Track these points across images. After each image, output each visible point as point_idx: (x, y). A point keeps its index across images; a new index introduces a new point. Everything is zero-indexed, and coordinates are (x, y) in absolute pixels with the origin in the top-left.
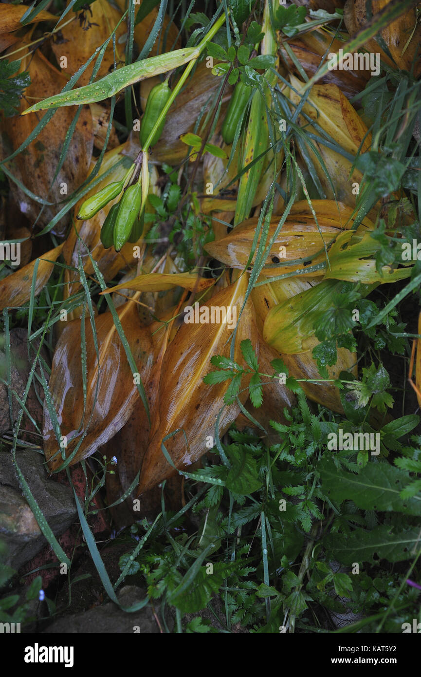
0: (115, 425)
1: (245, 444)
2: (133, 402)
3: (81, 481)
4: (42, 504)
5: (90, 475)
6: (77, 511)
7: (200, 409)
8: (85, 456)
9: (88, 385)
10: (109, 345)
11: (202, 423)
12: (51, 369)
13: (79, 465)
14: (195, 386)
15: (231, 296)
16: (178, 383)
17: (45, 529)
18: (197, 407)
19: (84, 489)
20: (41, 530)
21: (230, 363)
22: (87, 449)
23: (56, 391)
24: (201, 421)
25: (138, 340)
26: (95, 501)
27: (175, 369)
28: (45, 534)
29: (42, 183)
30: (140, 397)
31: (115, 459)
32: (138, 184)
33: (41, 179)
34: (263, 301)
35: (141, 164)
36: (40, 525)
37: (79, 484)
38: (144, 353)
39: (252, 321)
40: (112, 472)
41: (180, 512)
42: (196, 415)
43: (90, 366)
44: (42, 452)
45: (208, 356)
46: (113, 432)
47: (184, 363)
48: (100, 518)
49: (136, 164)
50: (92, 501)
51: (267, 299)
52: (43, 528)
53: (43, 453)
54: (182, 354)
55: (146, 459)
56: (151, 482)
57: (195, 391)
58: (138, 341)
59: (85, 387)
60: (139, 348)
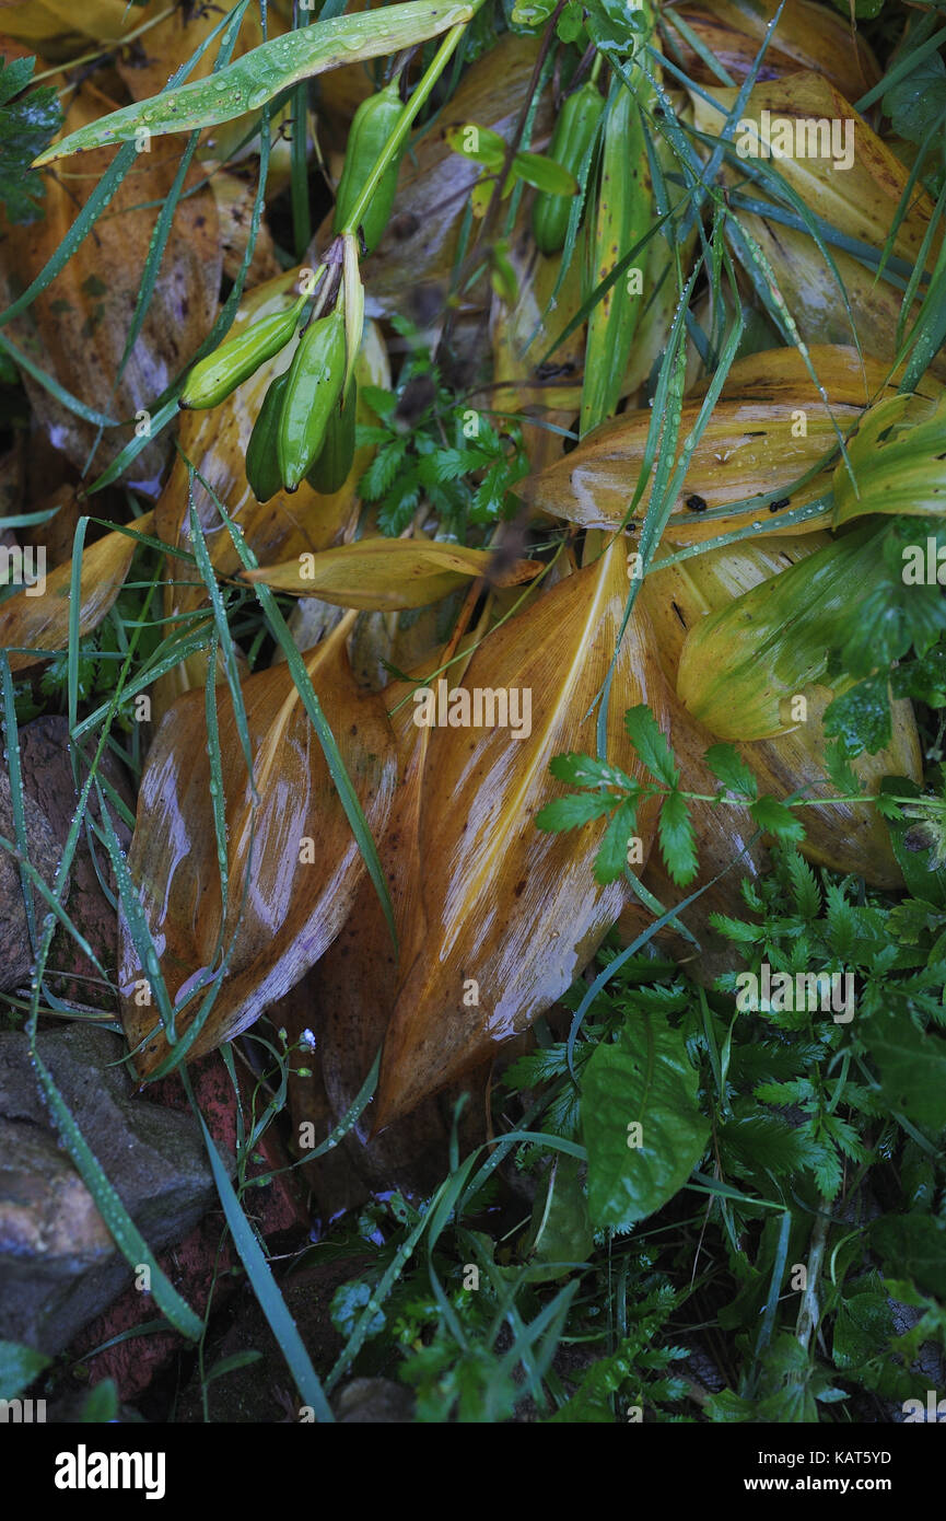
0: (306, 948)
2: (351, 885)
3: (224, 1099)
4: (116, 1168)
5: (247, 1080)
6: (214, 1181)
7: (526, 895)
8: (230, 1033)
9: (230, 849)
10: (279, 745)
11: (533, 931)
12: (134, 813)
13: (215, 1058)
14: (512, 834)
15: (591, 596)
16: (466, 827)
17: (125, 1238)
18: (520, 889)
19: (234, 1119)
20: (115, 1242)
21: (605, 773)
22: (234, 1013)
23: (151, 870)
24: (530, 925)
25: (354, 727)
26: (263, 1150)
27: (458, 788)
28: (127, 1252)
29: (101, 372)
30: (367, 875)
31: (309, 1035)
32: (336, 314)
33: (99, 364)
34: (669, 610)
35: (341, 266)
36: (112, 1227)
37: (215, 1106)
38: (372, 757)
39: (649, 657)
40: (303, 1072)
41: (486, 1166)
42: (515, 910)
43: (235, 800)
44: (118, 1028)
45: (540, 753)
46: (302, 965)
47: (479, 773)
48: (279, 1195)
49: (328, 267)
50: (256, 1149)
51: (680, 604)
52: (119, 1236)
53: (121, 1032)
54: (472, 747)
55: (393, 1032)
56: (408, 1095)
57: (512, 847)
58: (354, 731)
59: (222, 857)
60: (358, 748)
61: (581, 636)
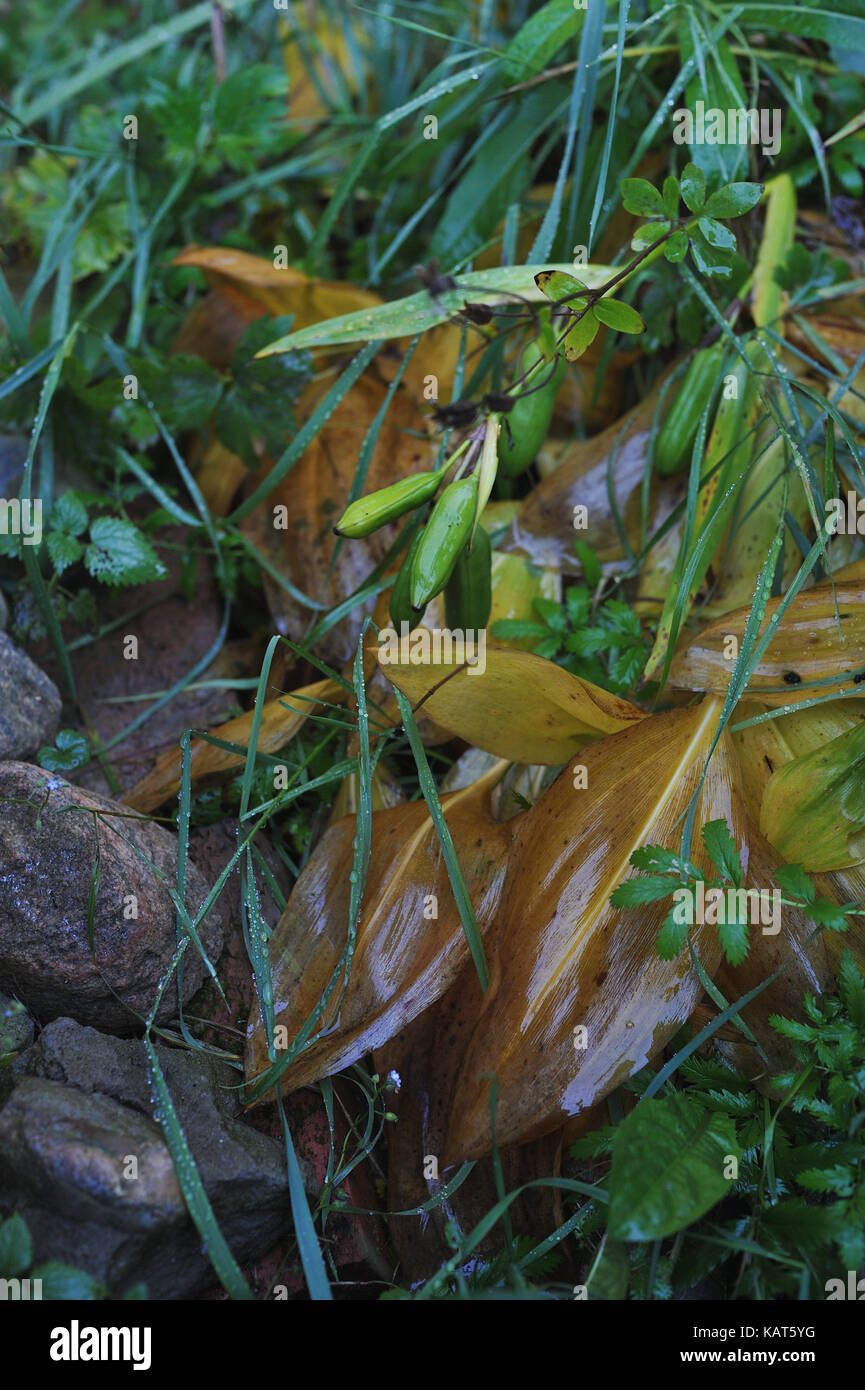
0: (407, 1006)
1: (712, 1092)
2: (455, 962)
3: (323, 1141)
4: (201, 1148)
5: (342, 1125)
6: (287, 1183)
7: (606, 986)
8: (332, 1069)
9: (359, 928)
10: (415, 852)
11: (610, 1019)
12: (287, 901)
13: (313, 1094)
14: (596, 924)
15: (688, 738)
16: (555, 914)
17: (194, 1199)
18: (601, 979)
19: (326, 1159)
20: (184, 1201)
21: (674, 862)
22: (336, 1054)
23: (293, 946)
24: (608, 1014)
25: (480, 841)
26: (348, 1189)
27: (550, 876)
28: (193, 1212)
30: (471, 960)
31: (395, 1076)
32: (473, 478)
34: (762, 762)
35: (482, 443)
36: (185, 1188)
37: (316, 1147)
38: (490, 863)
39: (734, 791)
40: (390, 1116)
41: (550, 1238)
42: (596, 997)
43: (370, 893)
44: (240, 1067)
46: (401, 1021)
47: (569, 867)
48: (356, 1230)
50: (341, 1186)
51: (771, 757)
52: (189, 1197)
53: (242, 1069)
54: (566, 842)
55: (467, 1079)
56: (477, 1144)
57: (594, 937)
58: (479, 843)
59: (352, 931)
60: (480, 856)
61: (676, 767)
